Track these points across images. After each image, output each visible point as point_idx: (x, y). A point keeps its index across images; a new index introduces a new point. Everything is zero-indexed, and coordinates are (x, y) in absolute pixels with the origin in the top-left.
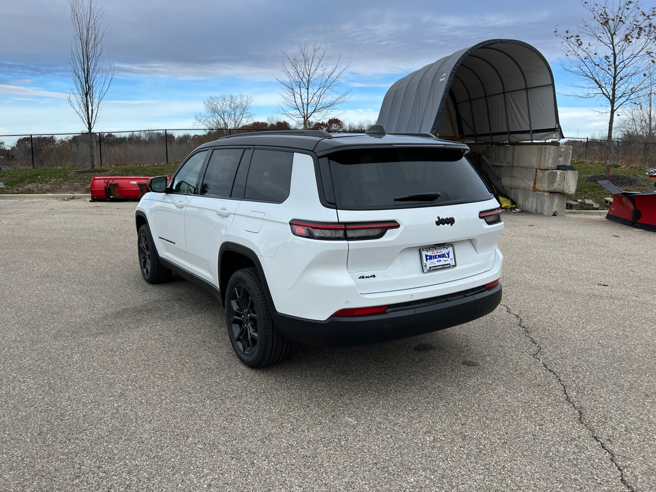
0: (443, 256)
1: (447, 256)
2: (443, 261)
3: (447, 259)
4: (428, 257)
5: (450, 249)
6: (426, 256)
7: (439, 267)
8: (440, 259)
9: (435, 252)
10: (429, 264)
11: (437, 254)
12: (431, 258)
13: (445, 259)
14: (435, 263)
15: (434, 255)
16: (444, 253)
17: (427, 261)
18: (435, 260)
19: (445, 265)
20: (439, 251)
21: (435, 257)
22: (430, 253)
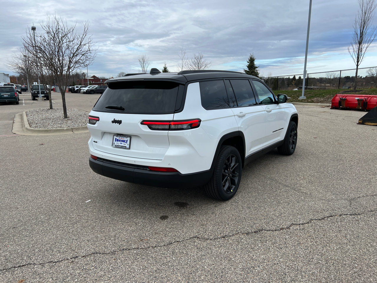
0: (124, 141)
1: (126, 142)
2: (123, 144)
3: (126, 143)
4: (116, 140)
5: (129, 139)
6: (116, 139)
7: (119, 147)
8: (122, 142)
9: (121, 138)
10: (116, 143)
11: (121, 140)
12: (118, 140)
13: (124, 143)
14: (119, 143)
15: (120, 139)
16: (125, 140)
17: (115, 141)
18: (120, 142)
19: (123, 146)
20: (123, 138)
21: (120, 141)
22: (118, 138)
